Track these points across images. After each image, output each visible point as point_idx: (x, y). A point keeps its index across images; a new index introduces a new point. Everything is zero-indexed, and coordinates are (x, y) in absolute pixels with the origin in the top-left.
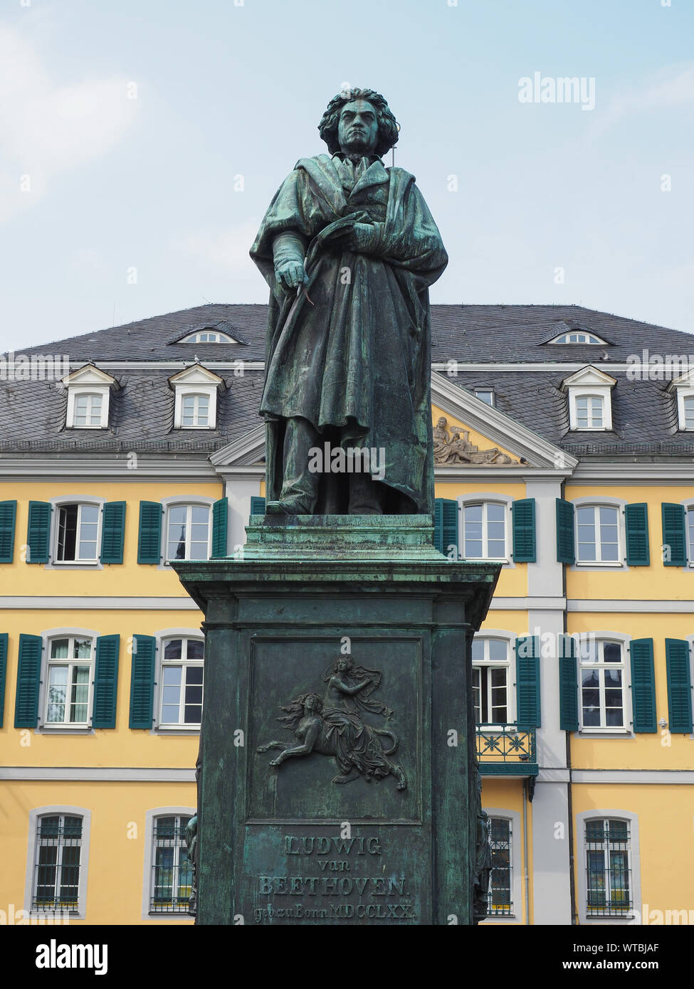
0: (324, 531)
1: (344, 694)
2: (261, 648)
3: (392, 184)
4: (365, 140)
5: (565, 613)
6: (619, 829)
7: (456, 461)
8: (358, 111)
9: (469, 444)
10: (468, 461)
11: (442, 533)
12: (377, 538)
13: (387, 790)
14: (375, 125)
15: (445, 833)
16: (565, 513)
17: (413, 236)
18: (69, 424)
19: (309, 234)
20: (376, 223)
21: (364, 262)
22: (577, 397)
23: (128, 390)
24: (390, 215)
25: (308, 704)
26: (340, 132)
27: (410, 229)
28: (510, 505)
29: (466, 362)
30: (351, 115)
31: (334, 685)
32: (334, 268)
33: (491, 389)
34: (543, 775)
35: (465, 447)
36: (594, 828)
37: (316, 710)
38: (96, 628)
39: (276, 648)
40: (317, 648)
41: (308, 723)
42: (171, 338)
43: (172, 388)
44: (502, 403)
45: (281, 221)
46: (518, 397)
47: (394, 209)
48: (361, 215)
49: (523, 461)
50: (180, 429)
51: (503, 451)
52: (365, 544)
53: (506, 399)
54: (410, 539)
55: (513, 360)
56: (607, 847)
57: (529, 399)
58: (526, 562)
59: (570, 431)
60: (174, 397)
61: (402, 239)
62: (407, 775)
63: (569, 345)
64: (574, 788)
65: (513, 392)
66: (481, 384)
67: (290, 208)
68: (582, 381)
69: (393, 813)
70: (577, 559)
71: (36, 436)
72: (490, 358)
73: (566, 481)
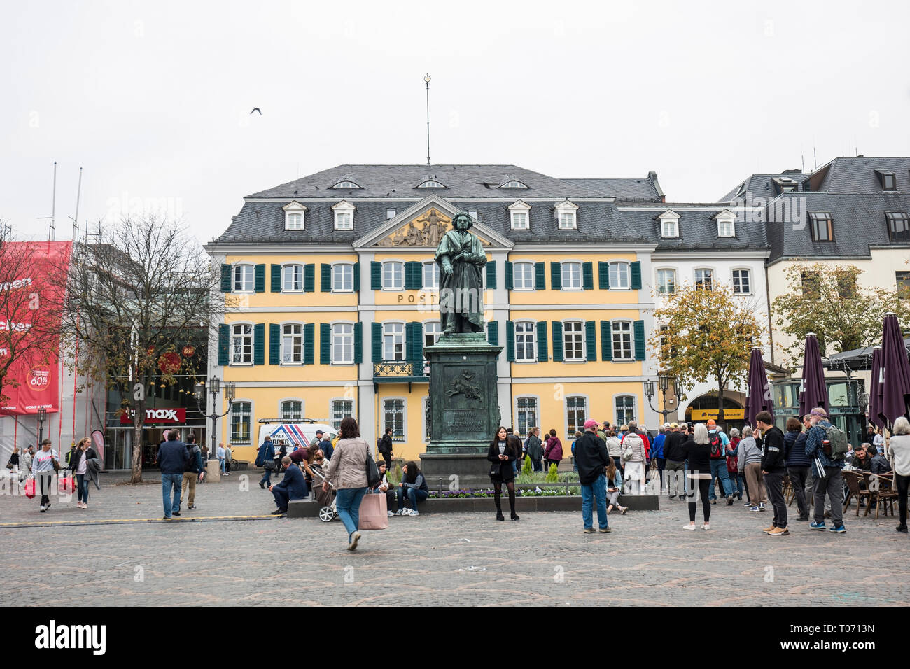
1: (466, 379)
2: (446, 368)
3: (472, 241)
4: (464, 228)
5: (509, 311)
6: (532, 402)
12: (472, 339)
13: (477, 401)
15: (491, 411)
16: (509, 267)
17: (479, 256)
18: (286, 228)
19: (451, 255)
20: (469, 254)
21: (466, 264)
22: (514, 214)
23: (311, 212)
24: (473, 251)
25: (458, 381)
26: (458, 225)
29: (465, 198)
30: (461, 221)
31: (464, 377)
32: (459, 264)
33: (476, 210)
34: (500, 381)
36: (521, 402)
37: (460, 383)
38: (303, 320)
39: (449, 368)
40: (459, 368)
41: (458, 386)
42: (330, 184)
43: (332, 211)
44: (481, 217)
45: (444, 253)
46: (488, 214)
47: (474, 248)
48: (465, 251)
49: (490, 244)
50: (337, 230)
52: (470, 341)
53: (483, 215)
54: (481, 339)
55: (485, 196)
56: (527, 410)
57: (493, 214)
58: (493, 288)
59: (511, 230)
60: (334, 214)
61: (475, 257)
62: (482, 398)
63: (511, 188)
64: (513, 385)
65: (486, 211)
66: (472, 208)
67: (446, 249)
68: (516, 207)
69: (479, 407)
70: (514, 287)
71: (272, 234)
72: (476, 195)
73: (509, 253)
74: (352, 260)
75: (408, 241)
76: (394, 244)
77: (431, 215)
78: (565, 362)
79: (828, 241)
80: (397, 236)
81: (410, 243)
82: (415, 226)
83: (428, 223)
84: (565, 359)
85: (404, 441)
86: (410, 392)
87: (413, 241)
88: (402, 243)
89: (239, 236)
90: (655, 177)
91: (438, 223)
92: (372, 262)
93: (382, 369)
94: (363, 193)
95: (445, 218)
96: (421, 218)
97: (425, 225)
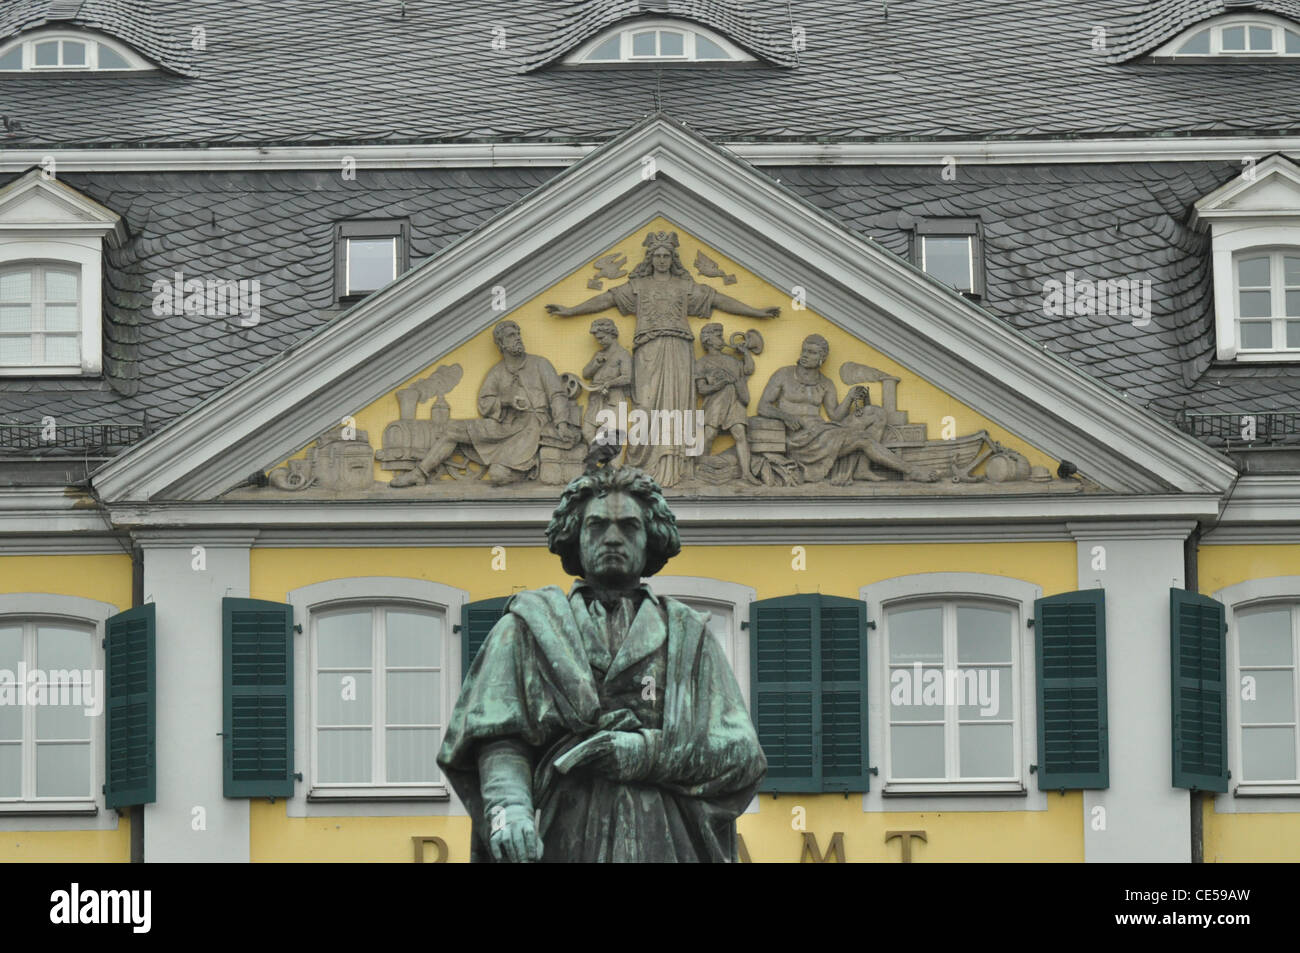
3: (672, 649)
4: (625, 568)
7: (859, 475)
8: (613, 516)
9: (898, 419)
10: (896, 474)
11: (817, 705)
14: (641, 538)
16: (1199, 631)
17: (707, 747)
19: (537, 743)
20: (648, 732)
21: (629, 797)
22: (1237, 255)
24: (671, 718)
26: (583, 551)
27: (702, 739)
28: (1028, 612)
29: (890, 137)
30: (601, 524)
32: (582, 803)
33: (968, 226)
35: (886, 427)
44: (1002, 273)
45: (492, 726)
46: (1054, 251)
48: (622, 716)
49: (1066, 471)
51: (1005, 440)
53: (1016, 257)
57: (1089, 255)
58: (1080, 791)
59: (1215, 365)
61: (690, 757)
63: (1221, 64)
65: (1038, 234)
66: (936, 208)
67: (507, 702)
68: (1250, 206)
70: (1237, 776)
72: (970, 120)
73: (1200, 533)
74: (94, 591)
76: (385, 477)
80: (406, 422)
81: (497, 472)
82: (530, 348)
83: (626, 328)
91: (696, 327)
92: (227, 603)
94: (178, 113)
95: (748, 293)
96: (575, 295)
97: (605, 337)
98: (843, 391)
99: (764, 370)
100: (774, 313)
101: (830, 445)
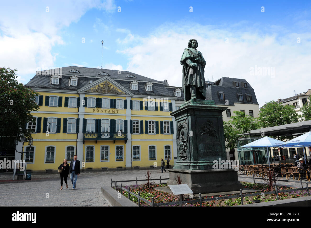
0: (201, 102)
5: (131, 116)
6: (138, 147)
9: (118, 91)
10: (117, 93)
11: (113, 104)
16: (131, 102)
18: (52, 83)
20: (201, 59)
22: (133, 85)
23: (62, 79)
25: (205, 126)
26: (192, 45)
28: (123, 100)
29: (116, 79)
30: (194, 43)
31: (208, 123)
34: (128, 140)
36: (134, 148)
38: (57, 117)
42: (69, 71)
43: (70, 79)
45: (188, 57)
46: (124, 84)
49: (126, 94)
50: (72, 86)
51: (123, 92)
52: (207, 104)
53: (122, 85)
55: (123, 79)
56: (136, 150)
58: (126, 109)
59: (132, 90)
63: (131, 77)
64: (132, 142)
68: (134, 83)
70: (133, 109)
71: (47, 85)
72: (120, 78)
73: (132, 97)
74: (77, 96)
75: (98, 91)
76: (92, 92)
77: (106, 83)
78: (149, 134)
79: (223, 100)
80: (93, 89)
82: (100, 86)
83: (105, 85)
84: (149, 133)
85: (93, 161)
86: (96, 144)
87: (99, 91)
88: (95, 91)
89: (34, 85)
90: (167, 81)
91: (108, 86)
92: (84, 97)
93: (87, 135)
94: (81, 74)
95: (110, 84)
96: (102, 84)
97: (103, 86)
98: (115, 89)
99: (111, 88)
100: (112, 85)
101: (114, 92)
